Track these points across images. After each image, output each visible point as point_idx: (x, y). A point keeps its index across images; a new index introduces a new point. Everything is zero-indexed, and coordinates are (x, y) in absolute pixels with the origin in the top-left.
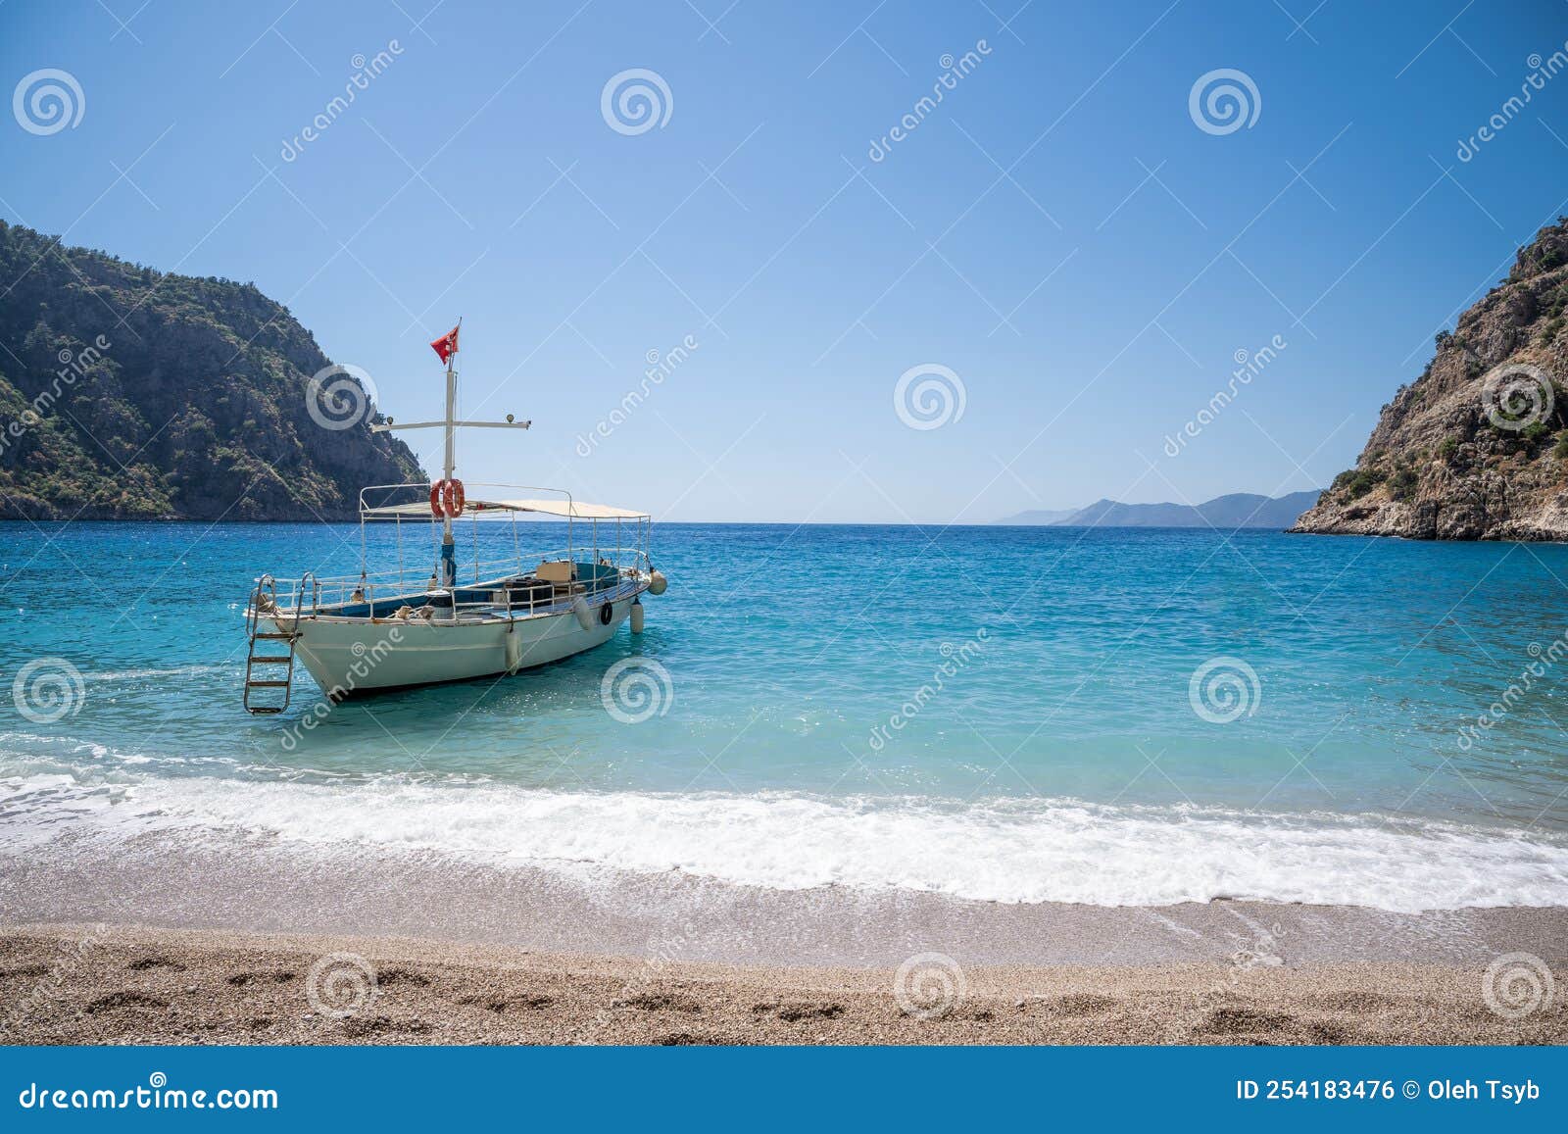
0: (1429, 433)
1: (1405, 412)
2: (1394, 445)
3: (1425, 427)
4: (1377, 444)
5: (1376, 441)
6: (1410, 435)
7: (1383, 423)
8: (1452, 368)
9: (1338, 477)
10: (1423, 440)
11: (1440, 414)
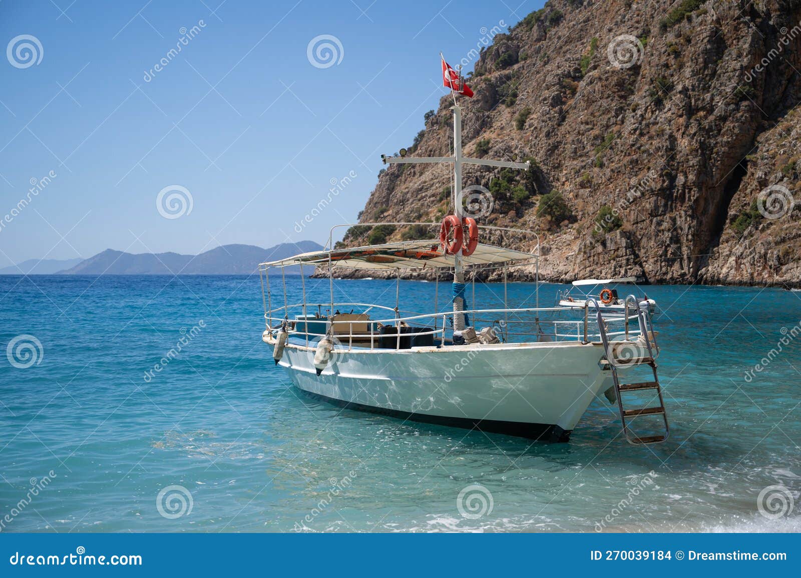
0: (424, 194)
1: (398, 176)
2: (396, 204)
3: (421, 189)
4: (376, 203)
5: (375, 200)
6: (409, 195)
7: (381, 185)
8: (438, 141)
9: (349, 230)
10: (419, 200)
11: (432, 179)
